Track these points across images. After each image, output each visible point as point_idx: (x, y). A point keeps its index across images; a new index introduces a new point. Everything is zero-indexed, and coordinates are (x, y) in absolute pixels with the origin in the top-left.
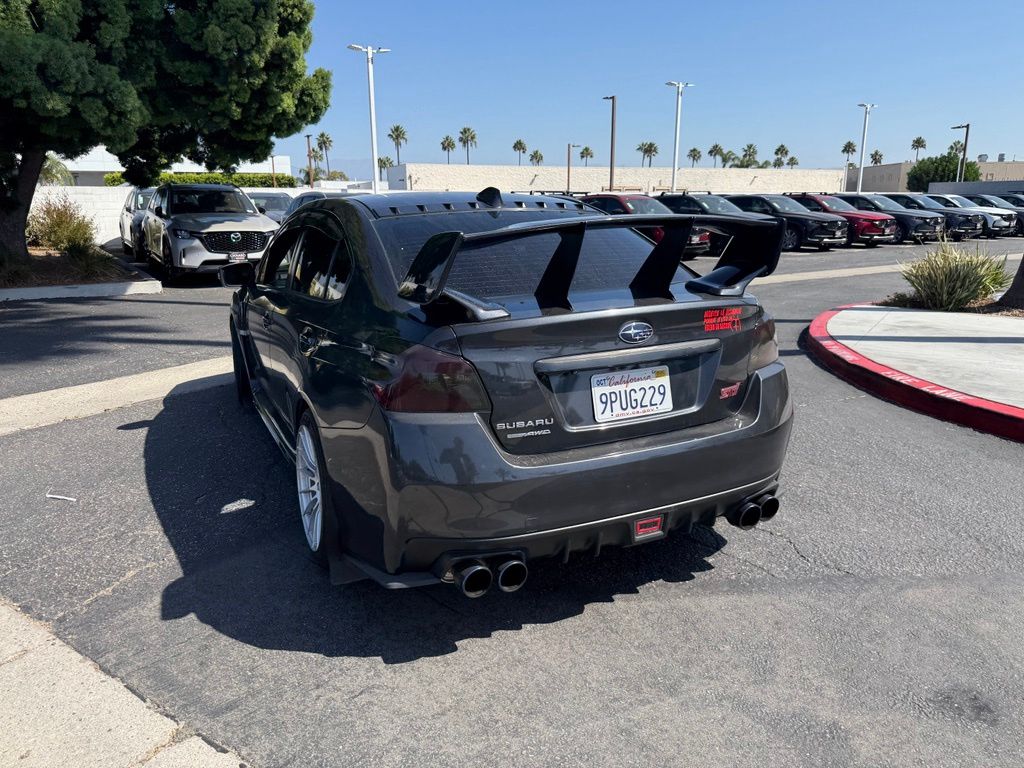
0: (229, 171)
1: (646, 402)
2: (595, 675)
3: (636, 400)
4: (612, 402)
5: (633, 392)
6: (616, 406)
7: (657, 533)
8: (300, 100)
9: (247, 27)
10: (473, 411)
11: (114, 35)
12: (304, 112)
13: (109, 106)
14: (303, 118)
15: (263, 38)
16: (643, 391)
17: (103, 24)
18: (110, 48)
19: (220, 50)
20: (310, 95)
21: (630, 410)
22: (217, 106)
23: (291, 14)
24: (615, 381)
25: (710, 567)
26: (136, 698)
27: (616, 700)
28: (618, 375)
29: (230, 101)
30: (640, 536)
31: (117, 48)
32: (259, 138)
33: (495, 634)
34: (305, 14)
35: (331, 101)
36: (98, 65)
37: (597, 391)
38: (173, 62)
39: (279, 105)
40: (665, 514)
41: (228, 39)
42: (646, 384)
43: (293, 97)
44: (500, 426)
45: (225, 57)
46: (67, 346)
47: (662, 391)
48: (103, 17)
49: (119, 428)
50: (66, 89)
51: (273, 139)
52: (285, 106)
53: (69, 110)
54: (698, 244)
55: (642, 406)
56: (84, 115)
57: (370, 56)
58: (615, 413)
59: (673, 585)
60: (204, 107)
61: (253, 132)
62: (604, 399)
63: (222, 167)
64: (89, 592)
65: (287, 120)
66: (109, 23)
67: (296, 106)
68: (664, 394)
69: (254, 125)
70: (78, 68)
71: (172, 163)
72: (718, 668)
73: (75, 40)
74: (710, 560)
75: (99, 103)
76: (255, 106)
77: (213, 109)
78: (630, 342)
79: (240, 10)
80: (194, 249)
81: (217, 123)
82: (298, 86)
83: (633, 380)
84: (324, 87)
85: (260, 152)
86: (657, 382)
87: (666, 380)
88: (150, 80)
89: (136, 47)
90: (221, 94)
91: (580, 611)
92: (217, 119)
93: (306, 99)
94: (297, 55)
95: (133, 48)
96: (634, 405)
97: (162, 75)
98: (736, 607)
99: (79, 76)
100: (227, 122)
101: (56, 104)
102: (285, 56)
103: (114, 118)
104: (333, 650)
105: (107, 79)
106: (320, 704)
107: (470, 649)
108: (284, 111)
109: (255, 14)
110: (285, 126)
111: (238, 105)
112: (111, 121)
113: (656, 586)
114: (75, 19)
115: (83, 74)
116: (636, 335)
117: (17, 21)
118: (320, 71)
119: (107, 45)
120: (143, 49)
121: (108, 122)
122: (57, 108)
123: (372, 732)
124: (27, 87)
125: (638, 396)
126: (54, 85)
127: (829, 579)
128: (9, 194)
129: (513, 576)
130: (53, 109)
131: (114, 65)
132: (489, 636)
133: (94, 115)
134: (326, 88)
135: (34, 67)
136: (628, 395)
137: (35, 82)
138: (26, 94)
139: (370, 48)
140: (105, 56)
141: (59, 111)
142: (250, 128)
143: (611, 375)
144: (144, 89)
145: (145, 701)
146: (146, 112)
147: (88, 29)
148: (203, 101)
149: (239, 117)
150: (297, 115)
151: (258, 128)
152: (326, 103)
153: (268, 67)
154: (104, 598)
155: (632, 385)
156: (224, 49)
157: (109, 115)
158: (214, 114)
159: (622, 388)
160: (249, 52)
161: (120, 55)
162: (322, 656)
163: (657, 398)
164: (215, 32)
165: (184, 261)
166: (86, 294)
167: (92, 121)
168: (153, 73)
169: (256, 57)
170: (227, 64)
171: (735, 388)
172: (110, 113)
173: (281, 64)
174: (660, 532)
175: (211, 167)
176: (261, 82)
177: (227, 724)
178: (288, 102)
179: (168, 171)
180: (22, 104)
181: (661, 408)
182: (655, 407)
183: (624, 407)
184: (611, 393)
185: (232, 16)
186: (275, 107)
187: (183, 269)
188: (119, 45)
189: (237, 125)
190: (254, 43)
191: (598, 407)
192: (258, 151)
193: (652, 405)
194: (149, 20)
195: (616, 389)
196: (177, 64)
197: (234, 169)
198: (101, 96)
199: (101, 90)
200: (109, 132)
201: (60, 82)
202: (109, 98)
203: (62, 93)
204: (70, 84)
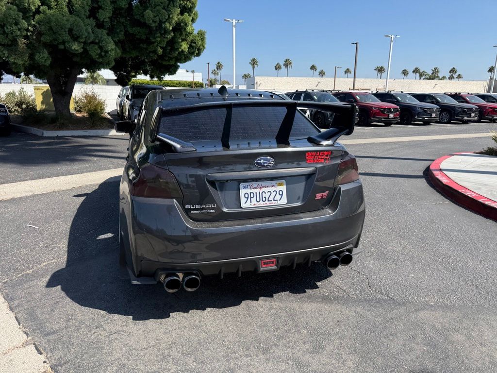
0: (160, 79)
1: (271, 198)
2: (230, 338)
3: (265, 197)
4: (251, 198)
5: (263, 193)
6: (254, 200)
7: (274, 267)
8: (191, 45)
9: (164, 11)
10: (173, 198)
11: (105, 15)
12: (192, 51)
13: (101, 48)
14: (192, 54)
15: (171, 16)
16: (269, 193)
17: (100, 11)
18: (103, 21)
19: (151, 21)
20: (195, 43)
21: (261, 202)
22: (151, 48)
23: (186, 4)
24: (254, 186)
25: (317, 287)
26: (17, 323)
27: (234, 352)
28: (255, 184)
29: (157, 46)
30: (263, 268)
31: (106, 22)
32: (171, 63)
33: (191, 311)
34: (193, 3)
35: (206, 46)
36: (96, 30)
37: (243, 192)
38: (132, 27)
39: (180, 48)
40: (278, 258)
41: (155, 17)
42: (272, 189)
43: (187, 43)
44: (187, 207)
45: (153, 25)
46: (72, 157)
47: (281, 193)
48: (100, 7)
49: (74, 196)
50: (81, 40)
51: (178, 64)
52: (183, 48)
53: (82, 50)
54: (392, 118)
55: (268, 201)
56: (90, 53)
57: (234, 24)
58: (252, 204)
59: (293, 295)
60: (146, 49)
61: (169, 61)
62: (246, 196)
63: (157, 77)
64: (23, 270)
65: (185, 55)
66: (103, 10)
67: (189, 48)
68: (282, 195)
69: (169, 57)
70: (86, 30)
71: (137, 75)
72: (295, 342)
73: (87, 18)
74: (319, 284)
75: (96, 47)
76: (169, 48)
77: (150, 50)
78: (261, 167)
79: (162, 3)
82: (189, 39)
83: (263, 187)
84: (202, 39)
85: (173, 70)
86: (278, 188)
87: (284, 188)
88: (122, 36)
89: (116, 21)
90: (154, 43)
91: (239, 304)
92: (151, 55)
93: (193, 45)
94: (188, 24)
95: (114, 21)
96: (264, 199)
97: (127, 34)
98: (320, 310)
99: (86, 34)
100: (156, 56)
101: (76, 47)
102: (182, 24)
103: (103, 54)
104: (111, 311)
105: (100, 35)
106: (93, 336)
107: (176, 317)
108: (182, 50)
109: (168, 5)
110: (184, 58)
111: (161, 48)
112: (101, 55)
113: (284, 295)
114: (87, 8)
115: (89, 33)
116: (264, 163)
117: (62, 10)
118: (201, 31)
119: (102, 20)
120: (119, 22)
121: (100, 56)
122: (77, 49)
123: (110, 354)
124: (63, 40)
125: (267, 195)
126: (76, 38)
127: (379, 301)
128: (63, 89)
129: (191, 283)
130: (75, 50)
131: (105, 29)
132: (188, 312)
133: (94, 52)
134: (203, 39)
135: (67, 30)
136: (261, 194)
137: (67, 37)
138: (64, 43)
139: (234, 20)
140: (100, 25)
141: (77, 50)
142: (167, 59)
143: (251, 183)
144: (119, 41)
145: (19, 325)
146: (118, 51)
147: (93, 13)
148: (145, 46)
149: (162, 54)
150: (189, 52)
151: (171, 59)
152: (203, 46)
153: (174, 30)
154: (28, 274)
155: (263, 190)
156: (153, 21)
157: (101, 52)
158: (150, 52)
159: (258, 190)
160: (164, 23)
161: (108, 25)
162: (106, 312)
163: (278, 197)
164: (149, 13)
166: (92, 134)
167: (93, 55)
168: (123, 33)
169: (168, 25)
170: (154, 29)
171: (325, 194)
172: (101, 51)
173: (180, 28)
174: (275, 267)
175: (152, 77)
176: (171, 37)
177: (49, 341)
178: (185, 46)
179: (135, 79)
180: (62, 47)
181: (280, 202)
182: (276, 202)
183: (258, 200)
184: (250, 193)
185: (158, 5)
186: (178, 48)
188: (107, 20)
189: (161, 57)
190: (167, 18)
191: (243, 200)
192: (171, 70)
193: (274, 200)
194: (121, 9)
195: (254, 191)
196: (134, 29)
197: (162, 78)
198: (98, 44)
199: (97, 41)
200: (101, 60)
201: (78, 37)
202: (101, 44)
203: (79, 42)
204: (82, 38)
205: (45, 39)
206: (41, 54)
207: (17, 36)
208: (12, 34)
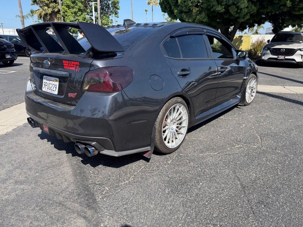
4: (46, 85)
13: (238, 7)
28: (48, 77)
50: (222, 4)
53: (224, 10)
55: (51, 90)
56: (230, 11)
58: (46, 89)
61: (299, 11)
68: (56, 88)
69: (299, 8)
75: (235, 7)
80: (267, 54)
81: (281, 9)
92: (282, 8)
100: (286, 8)
101: (219, 8)
103: (239, 11)
116: (46, 64)
121: (237, 13)
125: (51, 86)
130: (218, 10)
133: (233, 10)
137: (215, 3)
138: (213, 7)
141: (220, 11)
142: (297, 10)
158: (281, 6)
165: (263, 57)
167: (232, 12)
171: (74, 95)
172: (238, 9)
180: (212, 10)
181: (55, 93)
187: (263, 60)
191: (43, 85)
195: (47, 82)
198: (236, 5)
199: (235, 3)
200: (237, 16)
201: (222, 2)
202: (237, 5)
203: (222, 5)
204: (224, 2)
205: (204, 6)
206: (201, 15)
207: (190, 6)
208: (188, 5)
